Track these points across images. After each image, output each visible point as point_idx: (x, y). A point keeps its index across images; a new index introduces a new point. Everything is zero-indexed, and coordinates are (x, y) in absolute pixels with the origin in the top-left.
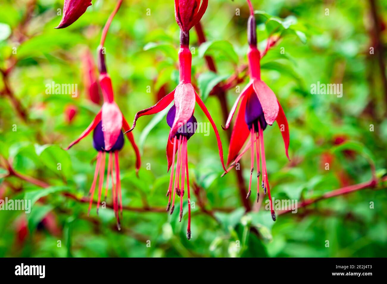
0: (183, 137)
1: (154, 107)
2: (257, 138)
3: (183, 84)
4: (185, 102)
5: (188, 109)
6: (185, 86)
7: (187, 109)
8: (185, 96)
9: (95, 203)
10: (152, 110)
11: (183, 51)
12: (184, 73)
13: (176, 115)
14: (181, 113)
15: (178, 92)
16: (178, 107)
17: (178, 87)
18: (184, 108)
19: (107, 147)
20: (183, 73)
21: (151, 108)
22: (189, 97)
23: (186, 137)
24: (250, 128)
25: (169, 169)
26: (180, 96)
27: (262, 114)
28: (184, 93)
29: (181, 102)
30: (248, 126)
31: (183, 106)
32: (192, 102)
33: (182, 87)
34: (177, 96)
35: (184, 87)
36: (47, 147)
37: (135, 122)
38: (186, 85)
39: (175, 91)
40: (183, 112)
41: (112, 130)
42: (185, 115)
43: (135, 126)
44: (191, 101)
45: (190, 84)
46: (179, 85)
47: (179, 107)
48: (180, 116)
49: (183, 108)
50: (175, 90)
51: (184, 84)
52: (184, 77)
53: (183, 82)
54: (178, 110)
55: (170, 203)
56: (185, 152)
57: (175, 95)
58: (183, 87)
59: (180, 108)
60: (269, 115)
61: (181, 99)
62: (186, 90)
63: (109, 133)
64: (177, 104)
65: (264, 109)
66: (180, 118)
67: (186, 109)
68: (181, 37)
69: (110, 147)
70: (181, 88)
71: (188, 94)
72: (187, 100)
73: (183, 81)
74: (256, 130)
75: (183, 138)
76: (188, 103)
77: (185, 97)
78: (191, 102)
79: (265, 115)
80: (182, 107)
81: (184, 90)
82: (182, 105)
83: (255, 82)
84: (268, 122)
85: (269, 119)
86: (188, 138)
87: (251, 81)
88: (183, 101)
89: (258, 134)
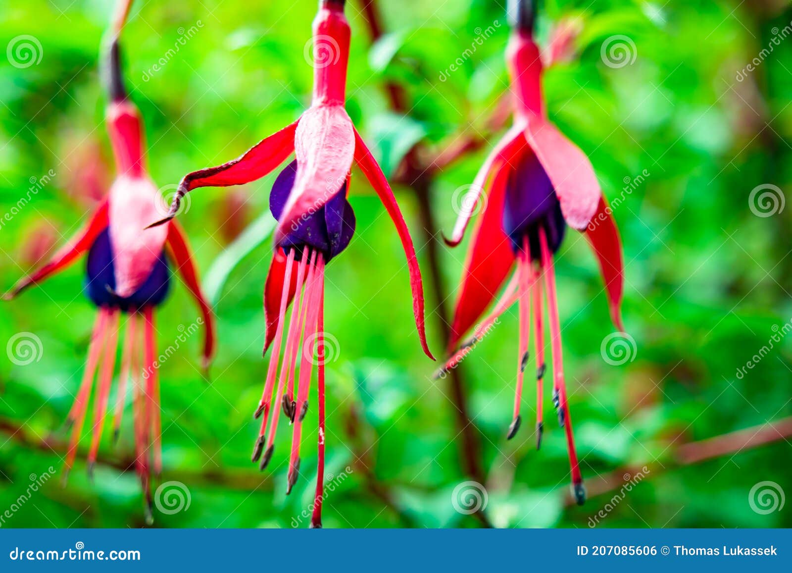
0: (314, 253)
1: (237, 162)
2: (538, 274)
3: (321, 107)
4: (326, 152)
5: (333, 170)
6: (327, 112)
7: (330, 168)
8: (326, 136)
9: (81, 455)
10: (229, 170)
11: (329, 17)
12: (325, 78)
14: (311, 177)
16: (303, 161)
17: (308, 113)
18: (322, 167)
19: (123, 287)
20: (323, 78)
21: (228, 167)
22: (337, 140)
23: (321, 256)
25: (267, 346)
26: (313, 136)
27: (555, 202)
28: (323, 129)
29: (312, 151)
30: (509, 243)
31: (318, 160)
32: (346, 153)
33: (317, 113)
34: (303, 135)
35: (324, 114)
38: (330, 110)
39: (299, 124)
40: (318, 177)
42: (322, 183)
44: (340, 151)
45: (341, 108)
46: (311, 108)
47: (305, 164)
48: (307, 185)
49: (317, 165)
50: (299, 121)
51: (323, 109)
52: (325, 88)
53: (323, 102)
55: (263, 437)
56: (316, 296)
57: (296, 131)
58: (321, 115)
60: (574, 205)
61: (314, 144)
62: (329, 123)
63: (131, 253)
64: (302, 158)
65: (559, 190)
66: (307, 191)
67: (327, 170)
70: (315, 117)
71: (335, 132)
72: (330, 147)
73: (323, 98)
74: (536, 256)
75: (312, 262)
76: (334, 154)
77: (325, 139)
78: (342, 153)
79: (563, 206)
80: (314, 164)
81: (324, 121)
82: (315, 159)
83: (532, 126)
84: (573, 223)
85: (576, 214)
86: (327, 260)
87: (520, 123)
88: (318, 149)
89: (536, 266)
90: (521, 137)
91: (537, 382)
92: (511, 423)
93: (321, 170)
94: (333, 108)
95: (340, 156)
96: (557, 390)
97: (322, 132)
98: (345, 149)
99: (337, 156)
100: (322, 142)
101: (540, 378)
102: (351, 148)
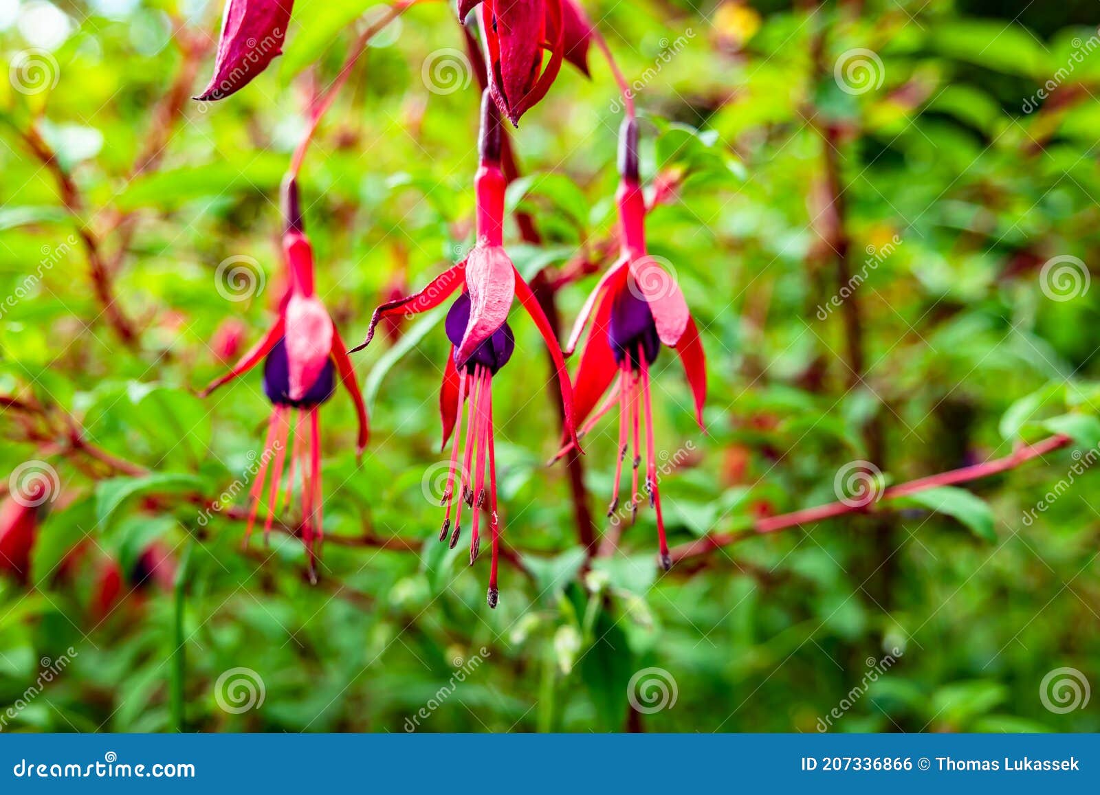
0: (483, 368)
1: (418, 294)
2: (636, 382)
3: (484, 247)
4: (492, 286)
5: (499, 301)
6: (490, 252)
7: (497, 300)
8: (491, 272)
9: (259, 521)
11: (488, 173)
13: (471, 314)
14: (483, 308)
15: (474, 263)
16: (475, 295)
17: (474, 253)
18: (490, 299)
19: (295, 392)
21: (411, 299)
22: (500, 275)
23: (489, 371)
24: (621, 357)
26: (479, 273)
27: (651, 322)
28: (488, 267)
29: (481, 285)
30: (613, 355)
31: (487, 294)
32: (508, 287)
33: (482, 252)
34: (472, 272)
35: (488, 253)
36: (155, 389)
37: (373, 328)
38: (492, 249)
39: (468, 262)
40: (488, 308)
41: (308, 355)
42: (492, 313)
43: (372, 337)
44: (504, 284)
45: (501, 247)
46: (476, 249)
47: (477, 297)
48: (480, 315)
51: (487, 249)
52: (487, 232)
53: (485, 244)
54: (475, 302)
56: (486, 404)
57: (466, 269)
58: (485, 254)
59: (481, 297)
60: (667, 325)
61: (482, 279)
62: (492, 261)
63: (301, 362)
64: (473, 290)
65: (655, 312)
66: (481, 321)
68: (483, 142)
69: (302, 392)
70: (480, 256)
71: (498, 269)
72: (495, 282)
73: (485, 240)
74: (635, 366)
75: (483, 371)
76: (499, 288)
77: (490, 276)
78: (506, 287)
79: (658, 326)
80: (484, 298)
81: (488, 260)
82: (484, 293)
83: (635, 257)
84: (665, 340)
85: (668, 333)
86: (494, 372)
87: (625, 255)
88: (486, 284)
89: (635, 374)
90: (625, 267)
91: (633, 470)
92: (609, 504)
93: (490, 302)
94: (494, 248)
95: (504, 289)
96: (649, 478)
97: (487, 269)
98: (507, 284)
99: (501, 290)
100: (488, 278)
101: (635, 467)
102: (512, 283)
